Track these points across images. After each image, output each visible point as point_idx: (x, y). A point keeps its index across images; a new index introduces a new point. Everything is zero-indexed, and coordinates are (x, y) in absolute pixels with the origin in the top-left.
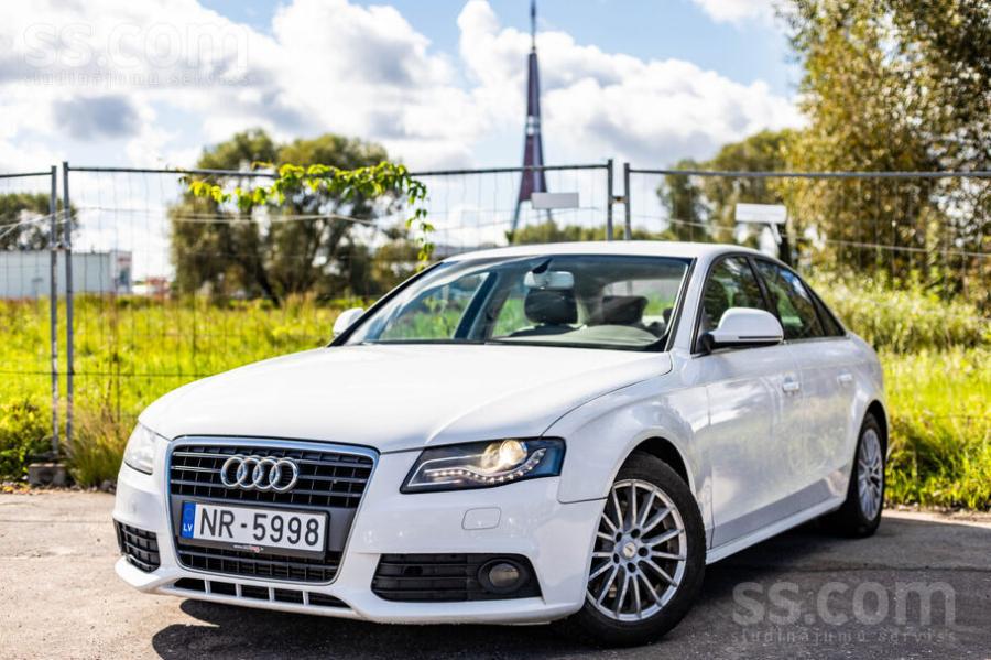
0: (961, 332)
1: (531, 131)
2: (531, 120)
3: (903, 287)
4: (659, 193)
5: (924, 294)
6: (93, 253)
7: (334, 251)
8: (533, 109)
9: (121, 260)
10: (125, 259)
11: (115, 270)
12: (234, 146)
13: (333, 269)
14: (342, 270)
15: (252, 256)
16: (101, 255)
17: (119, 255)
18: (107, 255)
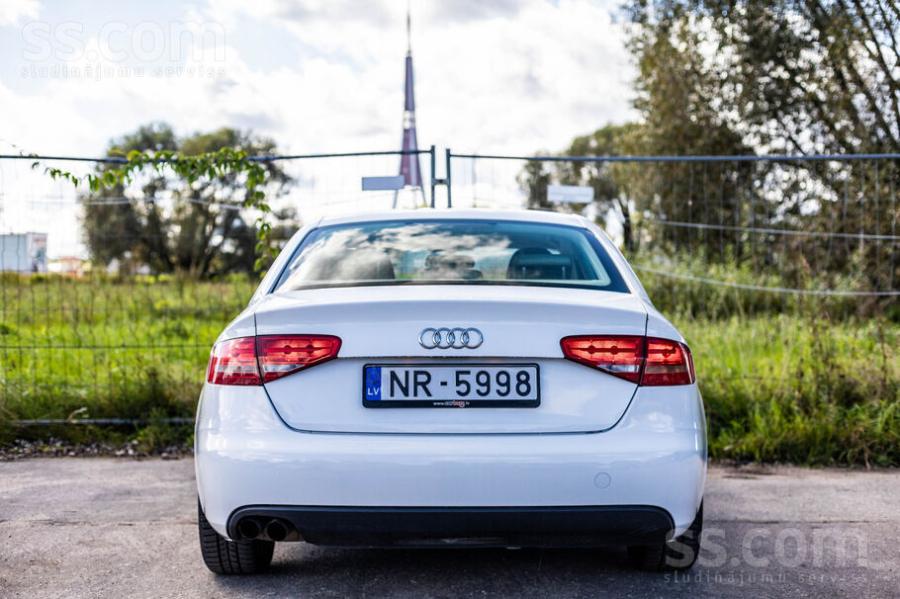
0: (768, 300)
1: (408, 125)
2: (408, 115)
3: (722, 261)
4: (518, 179)
5: (738, 266)
6: (12, 234)
7: (227, 231)
8: (409, 105)
9: (37, 240)
10: (41, 239)
11: (32, 249)
12: (139, 138)
13: (229, 247)
14: (237, 248)
15: (155, 236)
16: (19, 236)
17: (36, 236)
18: (25, 236)
